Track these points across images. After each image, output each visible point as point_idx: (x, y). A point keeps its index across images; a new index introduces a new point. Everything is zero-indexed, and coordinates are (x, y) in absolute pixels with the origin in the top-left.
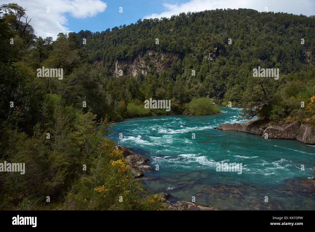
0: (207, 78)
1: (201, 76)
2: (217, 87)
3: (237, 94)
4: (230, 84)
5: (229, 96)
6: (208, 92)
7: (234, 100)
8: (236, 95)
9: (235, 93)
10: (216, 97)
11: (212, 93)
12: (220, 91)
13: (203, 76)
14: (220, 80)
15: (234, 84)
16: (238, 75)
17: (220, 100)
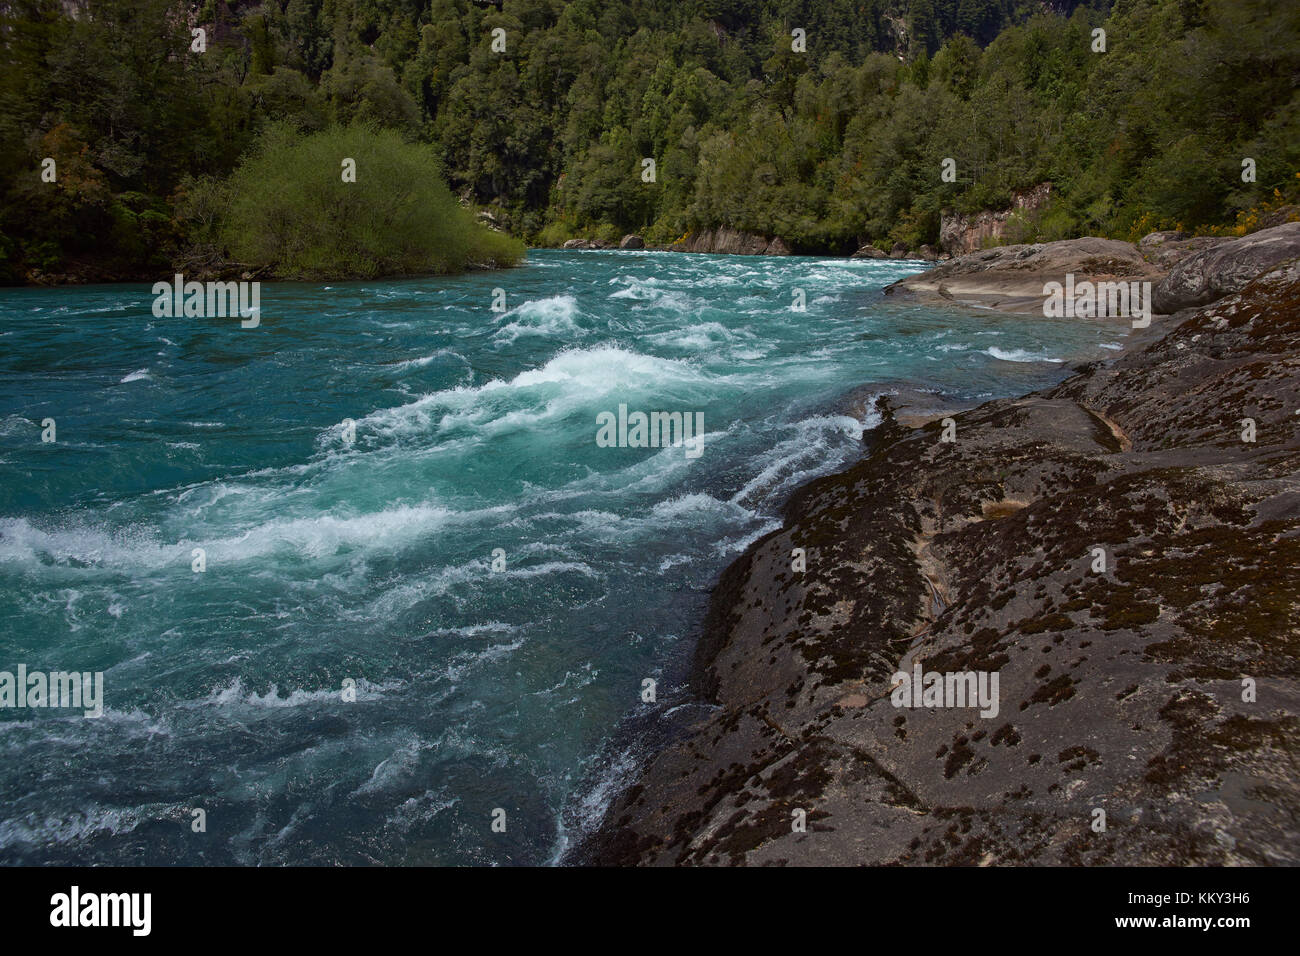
0: (455, 93)
1: (426, 83)
2: (513, 147)
3: (619, 181)
4: (578, 130)
5: (576, 192)
6: (467, 175)
7: (605, 213)
8: (610, 185)
9: (609, 173)
10: (511, 197)
11: (488, 178)
12: (529, 169)
13: (433, 85)
14: (527, 109)
15: (601, 130)
16: (620, 82)
17: (529, 218)
